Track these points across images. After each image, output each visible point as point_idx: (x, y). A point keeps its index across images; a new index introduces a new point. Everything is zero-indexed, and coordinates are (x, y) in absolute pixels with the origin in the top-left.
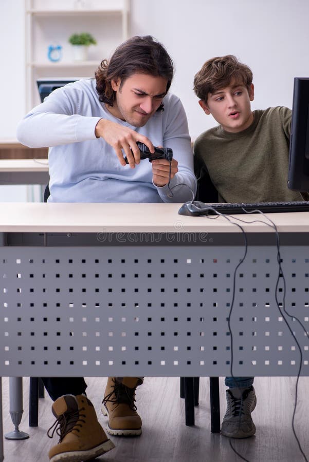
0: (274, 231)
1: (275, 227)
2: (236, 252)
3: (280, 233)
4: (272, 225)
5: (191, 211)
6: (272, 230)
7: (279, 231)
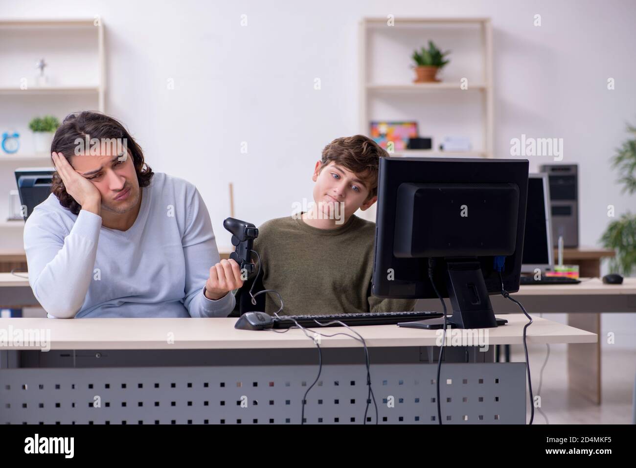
0: (362, 345)
1: (363, 341)
2: (309, 372)
3: (370, 349)
4: (359, 338)
5: (253, 324)
6: (360, 345)
7: (368, 345)
